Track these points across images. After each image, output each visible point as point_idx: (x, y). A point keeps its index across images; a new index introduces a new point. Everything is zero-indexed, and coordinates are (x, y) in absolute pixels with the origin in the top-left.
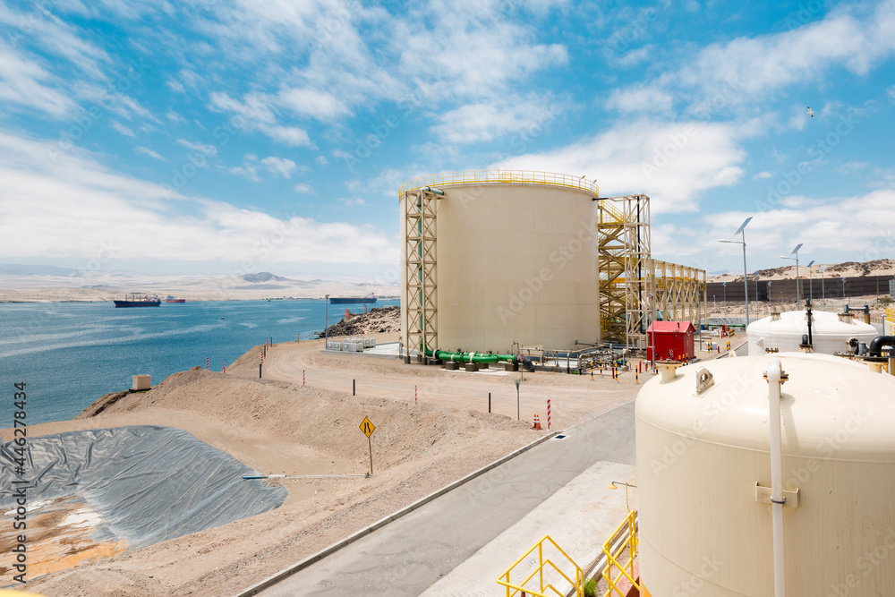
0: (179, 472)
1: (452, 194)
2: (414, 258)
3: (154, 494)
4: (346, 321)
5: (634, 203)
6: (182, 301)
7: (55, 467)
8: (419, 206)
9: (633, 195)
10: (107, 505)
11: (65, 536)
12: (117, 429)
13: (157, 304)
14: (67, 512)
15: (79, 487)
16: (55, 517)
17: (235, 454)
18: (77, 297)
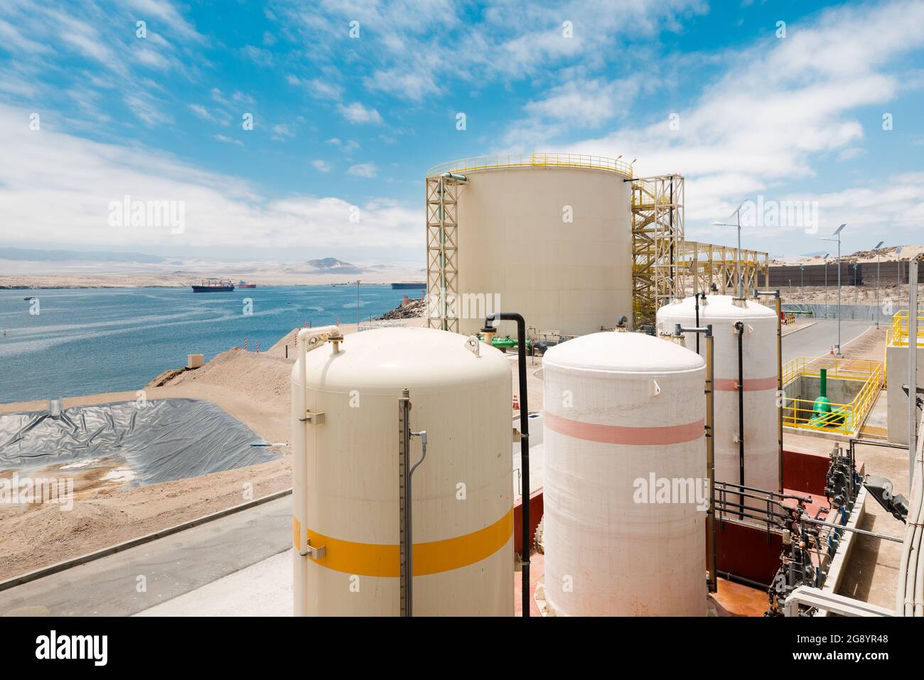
0: (202, 438)
1: (476, 179)
2: (434, 244)
3: (180, 457)
4: (405, 306)
5: (667, 183)
6: (253, 286)
7: (104, 432)
8: (439, 192)
9: (666, 174)
10: (142, 465)
11: (103, 488)
12: (158, 400)
13: (230, 289)
14: (109, 469)
15: (123, 449)
16: (99, 473)
17: (251, 425)
18: (159, 283)
